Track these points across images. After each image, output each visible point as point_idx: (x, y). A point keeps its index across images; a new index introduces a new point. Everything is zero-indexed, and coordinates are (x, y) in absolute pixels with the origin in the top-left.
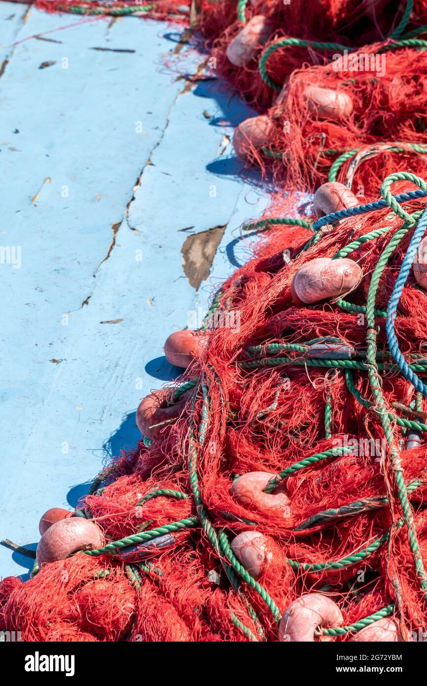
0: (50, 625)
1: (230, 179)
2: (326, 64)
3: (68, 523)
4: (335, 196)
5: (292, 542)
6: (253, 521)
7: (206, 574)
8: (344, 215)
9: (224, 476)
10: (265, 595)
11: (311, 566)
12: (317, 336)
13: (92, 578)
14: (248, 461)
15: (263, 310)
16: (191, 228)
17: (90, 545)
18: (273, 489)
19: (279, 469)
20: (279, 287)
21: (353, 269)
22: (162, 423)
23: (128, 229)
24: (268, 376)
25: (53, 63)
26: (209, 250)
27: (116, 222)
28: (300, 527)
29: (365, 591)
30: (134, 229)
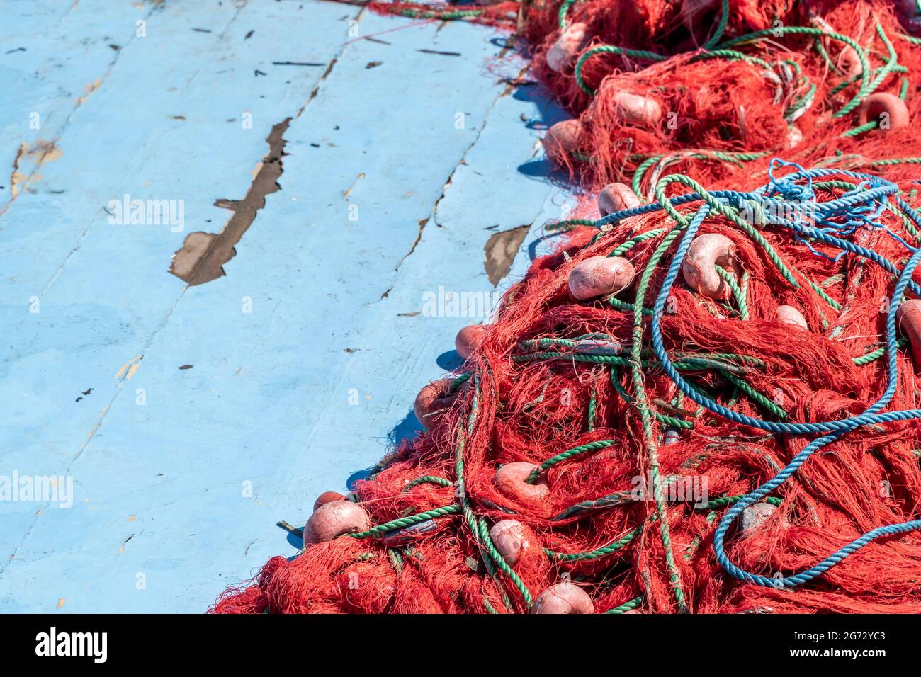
0: (311, 604)
1: (541, 181)
2: (638, 71)
3: (334, 506)
4: (618, 196)
5: (549, 532)
6: (512, 510)
7: (465, 560)
8: (624, 216)
9: (489, 465)
10: (520, 582)
11: (566, 556)
12: (586, 332)
13: (355, 560)
14: (513, 451)
15: (539, 306)
16: (496, 227)
17: (356, 528)
18: (535, 480)
19: (542, 461)
20: (557, 283)
21: (626, 267)
22: (436, 412)
23: (435, 225)
24: (538, 369)
25: (380, 64)
26: (512, 248)
27: (423, 218)
28: (558, 517)
29: (617, 582)
30: (440, 226)
